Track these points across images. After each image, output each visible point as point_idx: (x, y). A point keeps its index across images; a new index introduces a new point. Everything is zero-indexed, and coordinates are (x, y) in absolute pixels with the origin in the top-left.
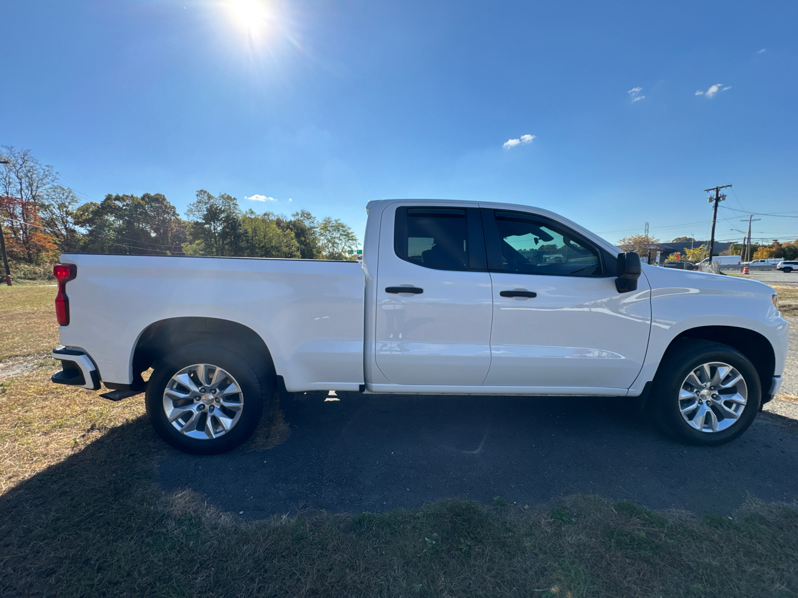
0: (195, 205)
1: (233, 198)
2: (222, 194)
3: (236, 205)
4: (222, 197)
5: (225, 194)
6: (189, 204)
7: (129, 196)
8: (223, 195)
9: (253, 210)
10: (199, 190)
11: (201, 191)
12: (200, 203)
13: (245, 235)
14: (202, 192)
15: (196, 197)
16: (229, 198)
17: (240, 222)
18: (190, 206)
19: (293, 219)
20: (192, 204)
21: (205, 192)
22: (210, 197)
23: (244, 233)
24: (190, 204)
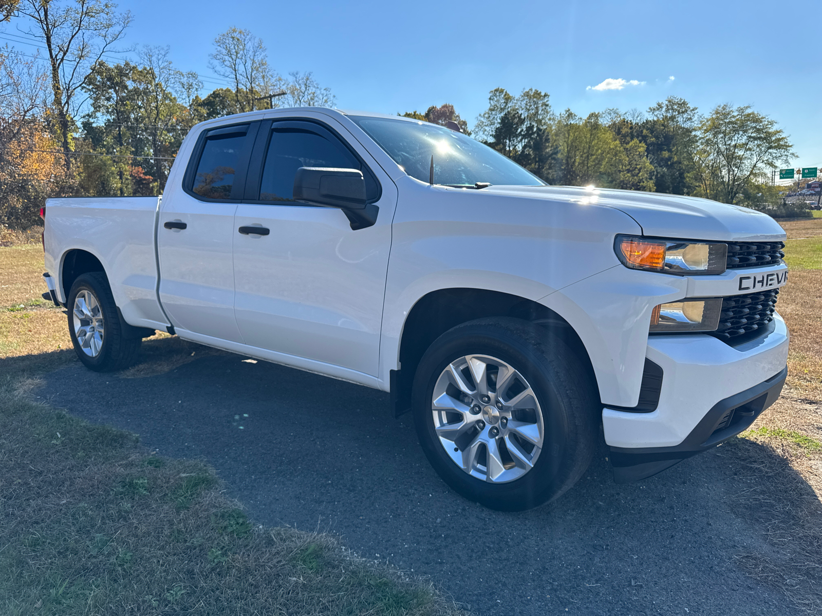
0: (486, 116)
1: (543, 94)
2: (525, 91)
3: (547, 105)
4: (527, 94)
5: (531, 90)
6: (478, 115)
7: (411, 114)
8: (528, 92)
9: (572, 111)
10: (493, 90)
11: (495, 90)
12: (494, 110)
13: (554, 156)
14: (499, 91)
15: (489, 101)
16: (537, 94)
17: (548, 136)
18: (479, 118)
19: (651, 117)
20: (482, 115)
21: (502, 91)
22: (508, 99)
23: (552, 154)
24: (480, 115)
